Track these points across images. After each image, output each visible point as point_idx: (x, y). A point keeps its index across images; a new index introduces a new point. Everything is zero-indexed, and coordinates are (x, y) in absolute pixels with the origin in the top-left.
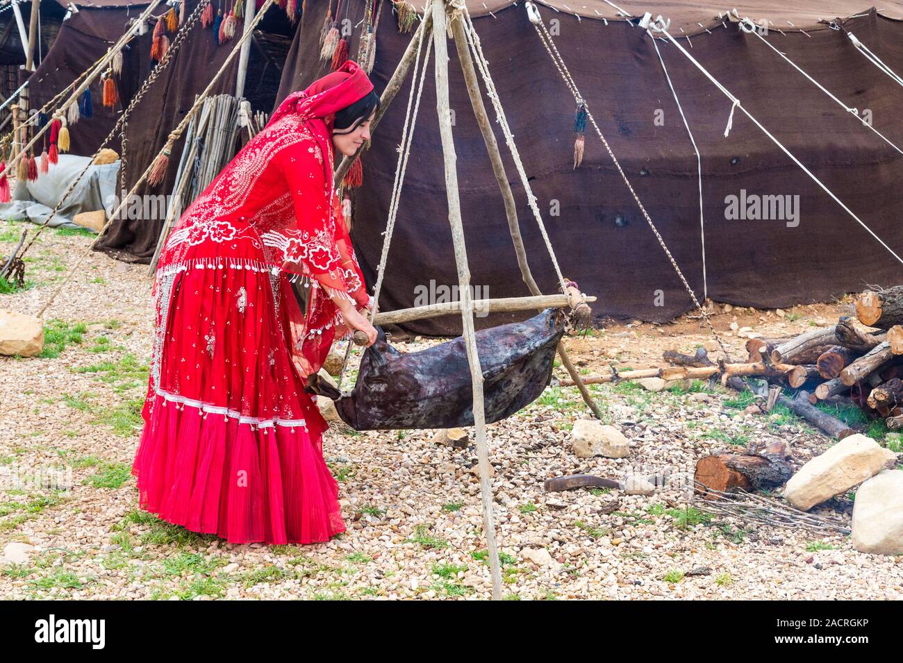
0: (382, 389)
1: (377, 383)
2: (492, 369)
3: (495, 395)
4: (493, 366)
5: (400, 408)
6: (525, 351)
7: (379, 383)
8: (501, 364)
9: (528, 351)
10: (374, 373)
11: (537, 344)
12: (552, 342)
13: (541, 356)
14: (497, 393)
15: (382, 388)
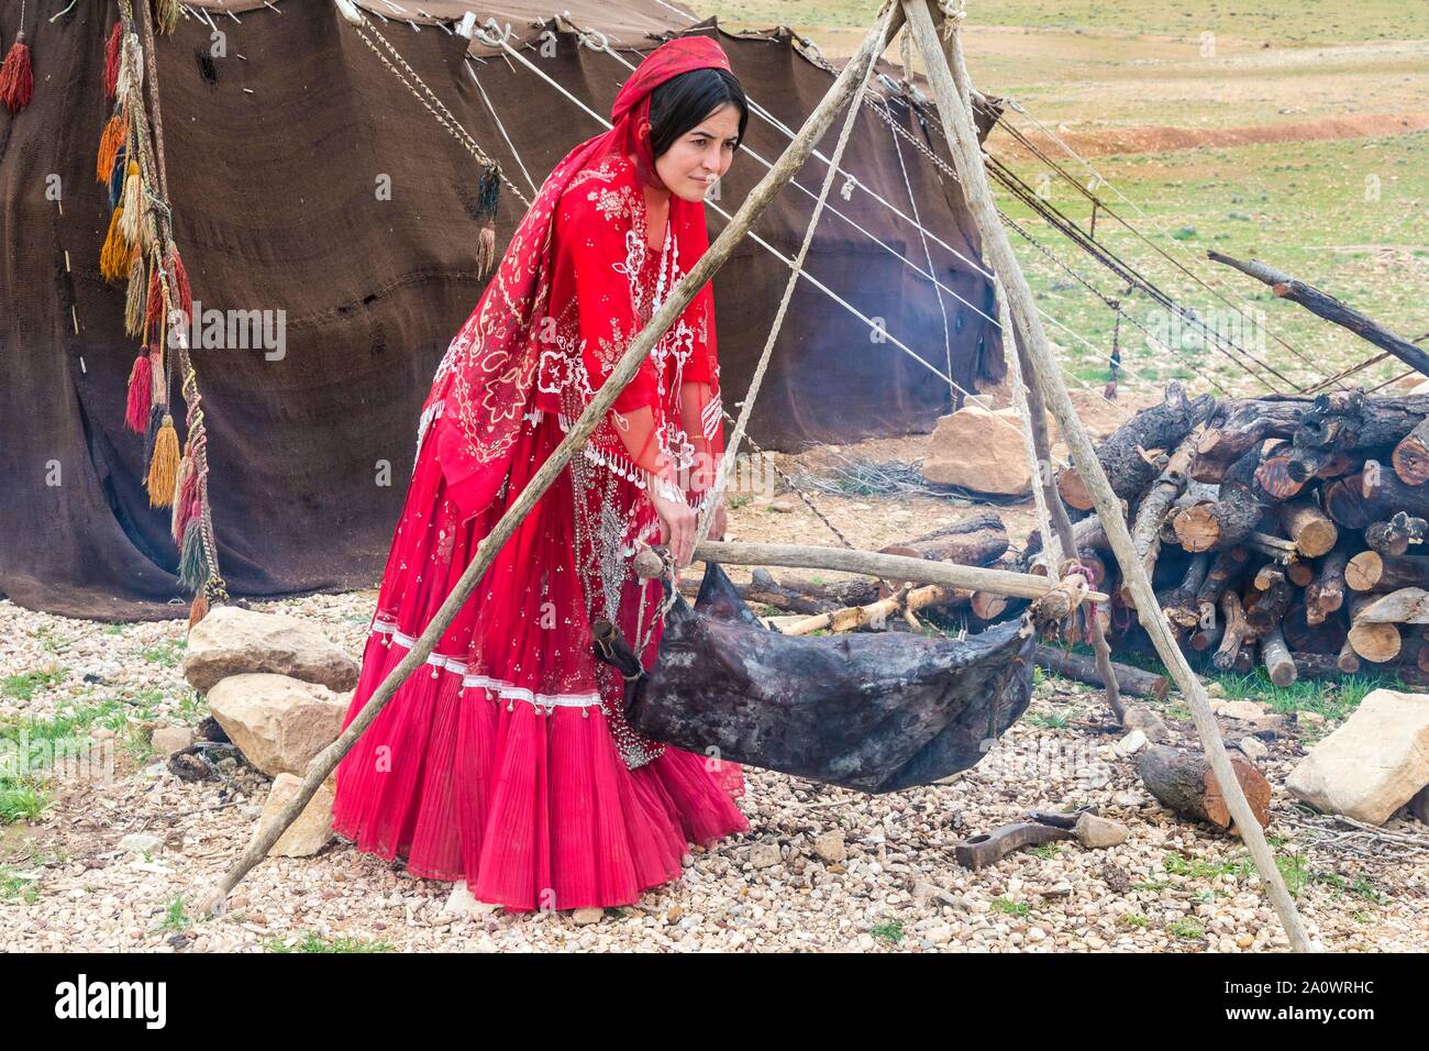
0: (687, 663)
1: (679, 652)
2: (881, 682)
3: (887, 738)
4: (882, 678)
5: (715, 701)
6: (944, 663)
7: (681, 651)
8: (898, 676)
9: (950, 664)
10: (673, 633)
11: (970, 656)
12: (1001, 658)
13: (975, 679)
14: (892, 734)
15: (688, 660)
